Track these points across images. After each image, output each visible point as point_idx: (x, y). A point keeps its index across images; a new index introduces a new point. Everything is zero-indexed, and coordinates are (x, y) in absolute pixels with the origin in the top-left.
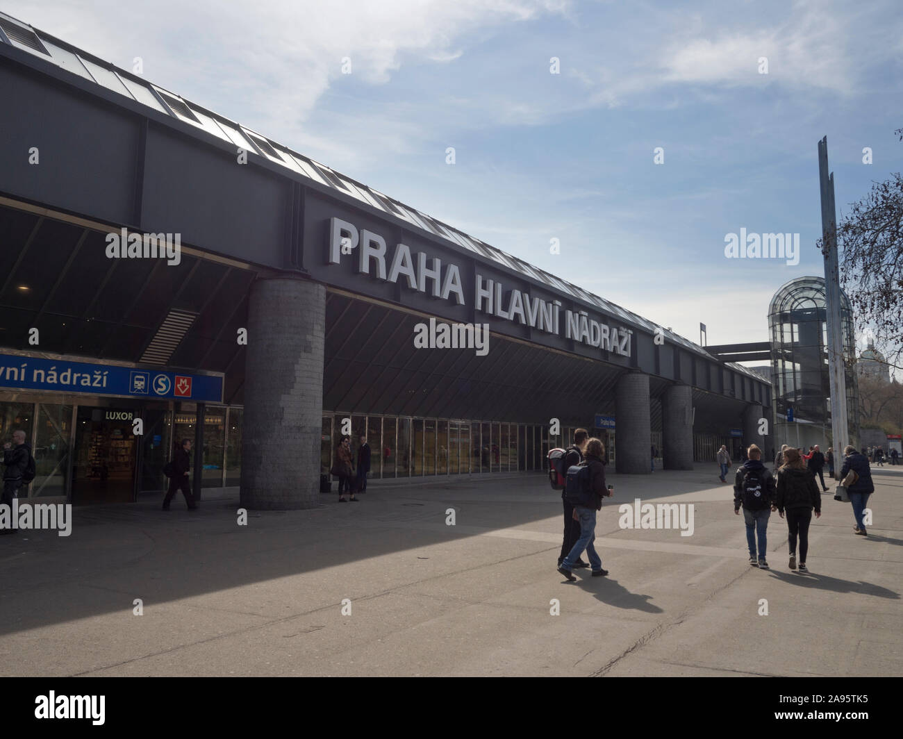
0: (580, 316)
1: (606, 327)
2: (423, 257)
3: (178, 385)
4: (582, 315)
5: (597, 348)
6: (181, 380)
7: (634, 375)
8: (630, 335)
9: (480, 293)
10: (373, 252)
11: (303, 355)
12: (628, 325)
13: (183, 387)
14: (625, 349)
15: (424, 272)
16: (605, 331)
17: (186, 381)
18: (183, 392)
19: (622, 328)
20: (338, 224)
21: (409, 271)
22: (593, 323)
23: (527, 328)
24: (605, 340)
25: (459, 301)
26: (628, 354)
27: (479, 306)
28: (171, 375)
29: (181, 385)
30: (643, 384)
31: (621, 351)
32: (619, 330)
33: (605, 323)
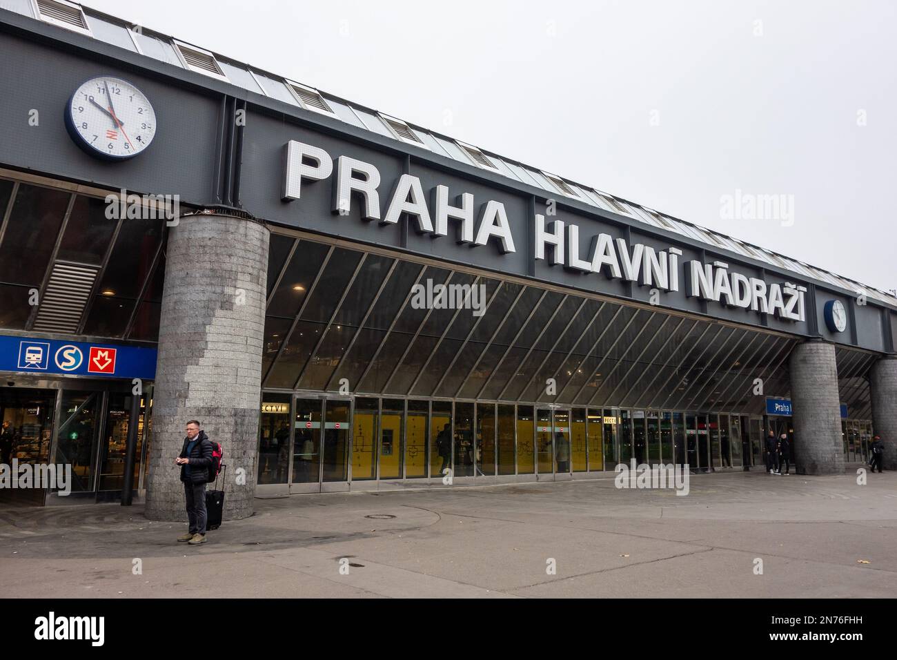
0: (715, 268)
1: (762, 283)
2: (443, 192)
3: (95, 360)
4: (718, 267)
5: (748, 309)
6: (100, 353)
7: (811, 345)
8: (802, 294)
9: (541, 237)
10: (359, 185)
11: (219, 312)
12: (798, 281)
13: (102, 361)
14: (795, 310)
15: (445, 210)
16: (758, 288)
17: (106, 353)
18: (102, 368)
19: (787, 284)
20: (297, 149)
21: (420, 208)
22: (737, 277)
23: (625, 283)
24: (759, 299)
25: (507, 248)
26: (801, 316)
27: (540, 253)
28: (84, 346)
29: (99, 358)
30: (825, 357)
31: (787, 312)
32: (782, 286)
33: (759, 277)
